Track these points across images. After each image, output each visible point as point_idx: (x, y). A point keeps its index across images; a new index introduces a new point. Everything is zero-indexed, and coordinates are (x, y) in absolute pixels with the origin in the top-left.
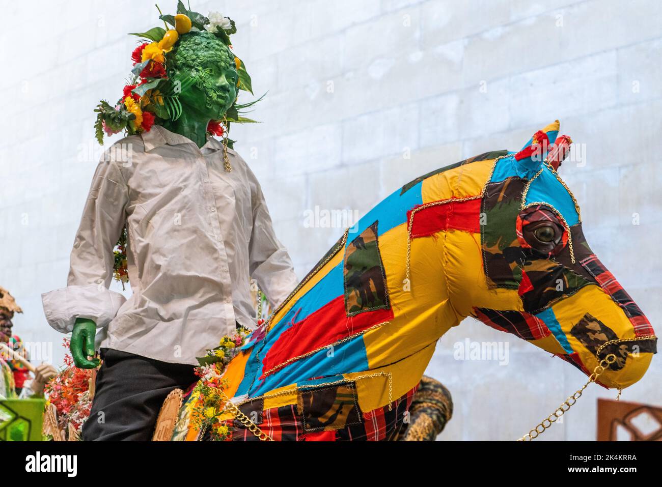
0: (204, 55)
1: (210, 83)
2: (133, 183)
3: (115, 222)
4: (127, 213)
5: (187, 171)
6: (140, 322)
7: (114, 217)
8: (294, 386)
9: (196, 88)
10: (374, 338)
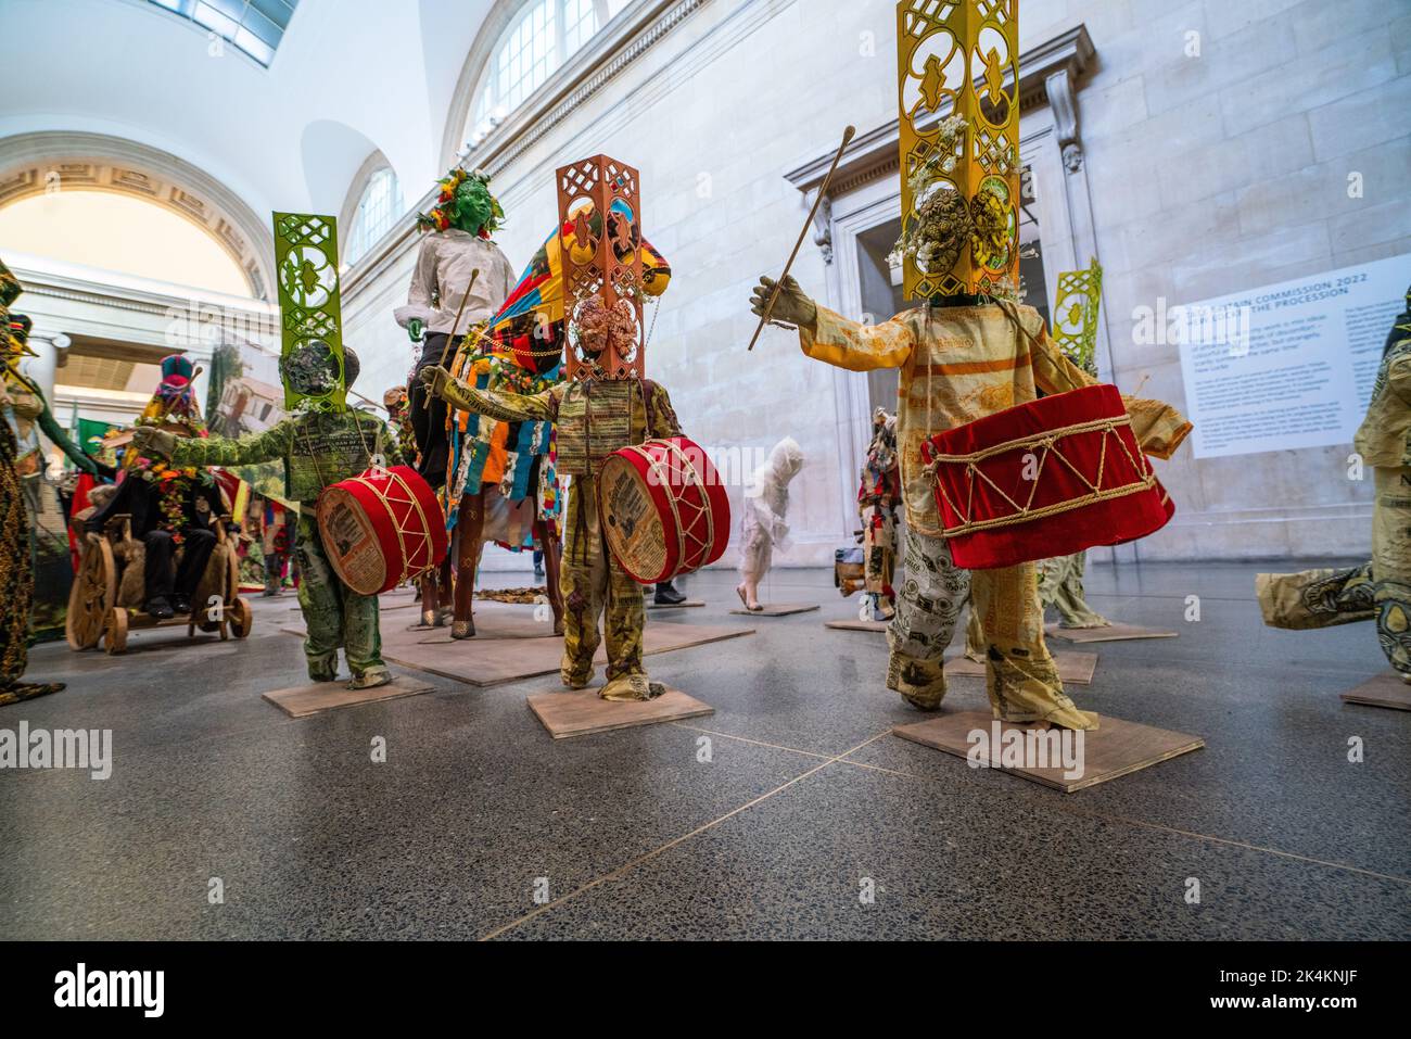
0: (472, 188)
1: (475, 202)
2: (437, 254)
3: (431, 275)
4: (435, 269)
5: (466, 247)
6: (443, 318)
7: (430, 271)
8: (509, 318)
9: (468, 204)
10: (543, 288)
